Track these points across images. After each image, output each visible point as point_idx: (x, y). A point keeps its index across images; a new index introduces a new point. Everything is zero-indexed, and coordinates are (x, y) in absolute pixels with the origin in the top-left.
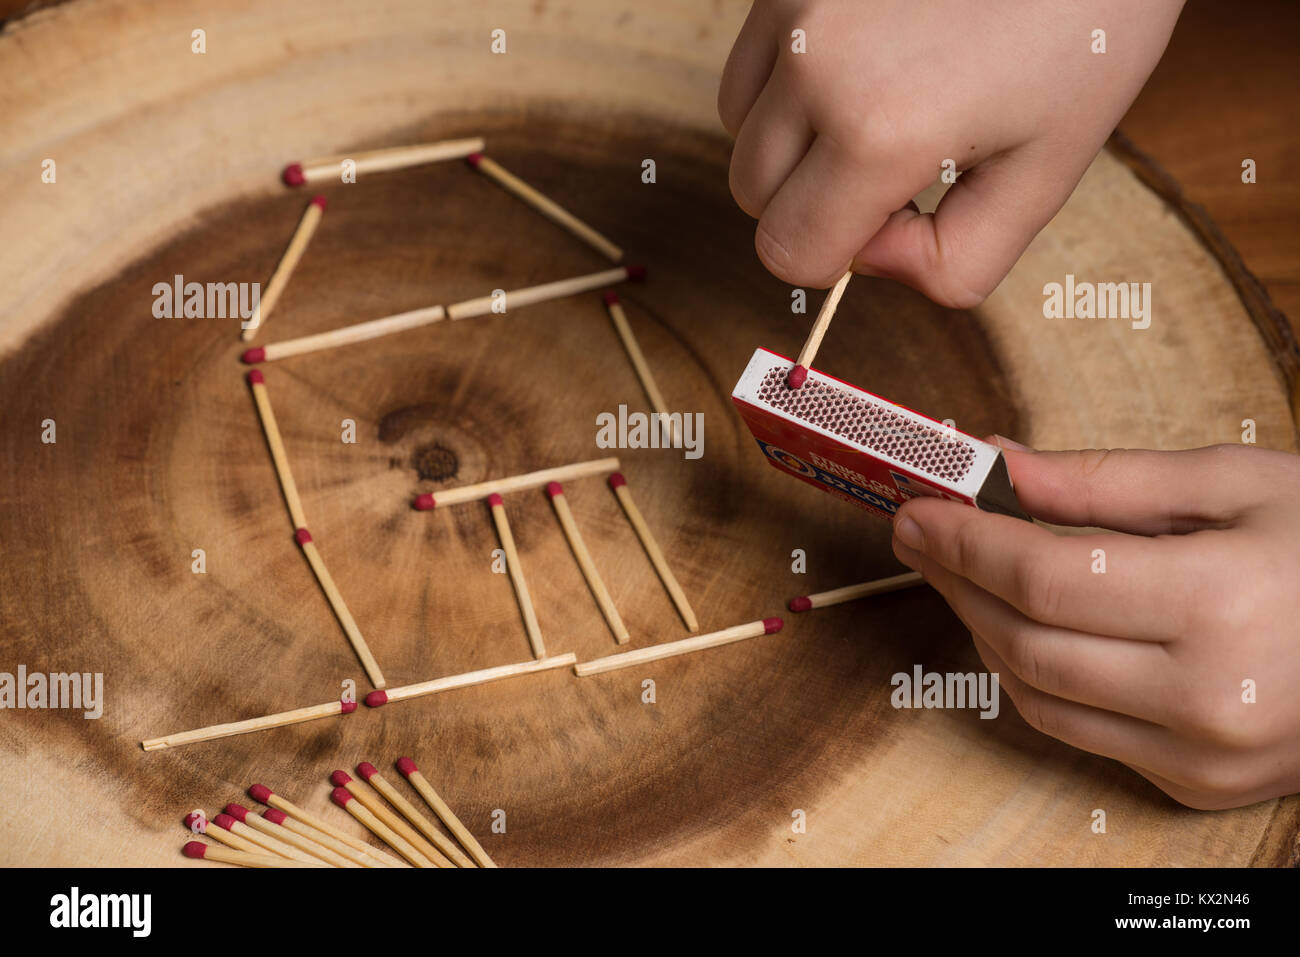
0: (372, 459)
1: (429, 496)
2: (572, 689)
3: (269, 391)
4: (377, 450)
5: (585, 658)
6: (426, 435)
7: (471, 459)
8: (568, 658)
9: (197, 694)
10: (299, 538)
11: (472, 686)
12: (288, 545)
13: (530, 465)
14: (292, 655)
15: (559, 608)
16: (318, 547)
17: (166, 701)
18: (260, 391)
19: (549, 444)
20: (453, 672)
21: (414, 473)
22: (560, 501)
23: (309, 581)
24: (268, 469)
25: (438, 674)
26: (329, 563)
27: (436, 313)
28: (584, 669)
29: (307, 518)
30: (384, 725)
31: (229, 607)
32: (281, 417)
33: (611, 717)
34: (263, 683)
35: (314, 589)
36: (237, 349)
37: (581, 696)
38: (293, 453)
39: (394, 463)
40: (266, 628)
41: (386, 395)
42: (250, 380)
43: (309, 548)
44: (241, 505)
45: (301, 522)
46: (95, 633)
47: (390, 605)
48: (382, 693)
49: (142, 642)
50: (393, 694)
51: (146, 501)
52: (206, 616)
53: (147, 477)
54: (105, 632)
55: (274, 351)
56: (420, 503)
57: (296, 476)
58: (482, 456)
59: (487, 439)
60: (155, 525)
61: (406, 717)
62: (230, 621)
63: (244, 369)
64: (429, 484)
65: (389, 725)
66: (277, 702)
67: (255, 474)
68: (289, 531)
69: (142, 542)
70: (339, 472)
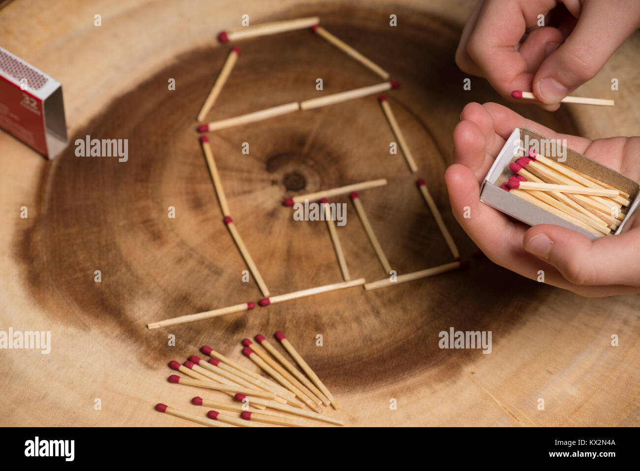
0: (263, 181)
1: (291, 199)
2: (363, 297)
3: (212, 147)
4: (265, 176)
5: (370, 280)
6: (290, 168)
7: (312, 181)
8: (361, 281)
9: (175, 300)
10: (226, 221)
11: (313, 296)
12: (220, 224)
13: (342, 183)
14: (223, 280)
15: (356, 256)
16: (236, 225)
17: (160, 304)
18: (207, 147)
19: (352, 172)
20: (304, 288)
21: (284, 188)
22: (357, 201)
23: (231, 243)
24: (210, 186)
25: (296, 289)
26: (242, 234)
27: (294, 107)
28: (370, 286)
29: (231, 210)
30: (269, 315)
31: (191, 256)
32: (217, 159)
33: (383, 311)
34: (208, 294)
35: (234, 247)
36: (195, 125)
37: (368, 300)
38: (223, 177)
39: (274, 183)
40: (209, 267)
41: (270, 148)
42: (202, 141)
43: (231, 226)
44: (197, 204)
45: (227, 213)
46: (124, 270)
47: (272, 254)
48: (268, 299)
49: (148, 274)
50: (274, 300)
51: (150, 203)
52: (180, 260)
53: (150, 191)
54: (129, 268)
55: (214, 126)
56: (287, 203)
57: (225, 189)
58: (318, 179)
59: (320, 169)
60: (154, 215)
61: (280, 311)
62: (192, 263)
63: (198, 135)
64: (291, 193)
65: (271, 315)
66: (215, 304)
67: (203, 188)
68: (221, 218)
69: (148, 223)
70: (246, 187)
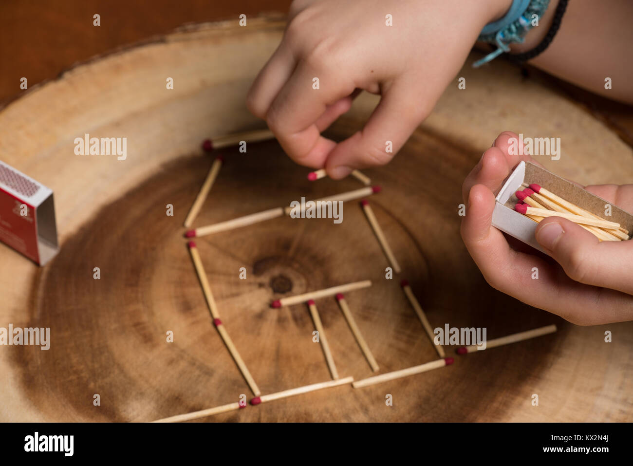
0: (250, 284)
1: (278, 301)
2: (352, 395)
3: (200, 251)
4: (253, 279)
5: (358, 378)
6: (276, 271)
7: (298, 283)
8: (349, 379)
9: (168, 400)
10: (216, 323)
11: (303, 394)
12: (209, 327)
13: (328, 285)
14: (214, 381)
15: (344, 355)
16: (225, 327)
17: (153, 404)
18: (195, 252)
19: (336, 275)
20: (293, 387)
21: (271, 290)
22: (343, 303)
23: (221, 344)
24: (199, 290)
25: (286, 388)
26: (232, 336)
27: (278, 212)
28: (358, 385)
29: (220, 313)
30: (260, 414)
31: (182, 358)
32: (205, 263)
33: (371, 408)
34: (200, 394)
35: (224, 348)
36: (182, 231)
37: (356, 398)
38: (211, 281)
39: (261, 285)
40: (201, 367)
41: (256, 252)
42: (189, 246)
43: (221, 328)
44: (186, 307)
45: (216, 315)
46: (117, 371)
47: (261, 355)
48: (259, 398)
49: (141, 376)
50: (265, 399)
51: (140, 306)
52: (171, 362)
53: (140, 295)
54: (122, 371)
55: (201, 232)
56: (274, 305)
57: (213, 292)
58: (303, 281)
59: (305, 272)
60: (145, 318)
61: (271, 410)
62: (183, 364)
63: (185, 241)
64: (278, 296)
65: (263, 414)
66: (207, 403)
67: (192, 292)
68: (210, 320)
69: (138, 326)
70: (234, 290)
